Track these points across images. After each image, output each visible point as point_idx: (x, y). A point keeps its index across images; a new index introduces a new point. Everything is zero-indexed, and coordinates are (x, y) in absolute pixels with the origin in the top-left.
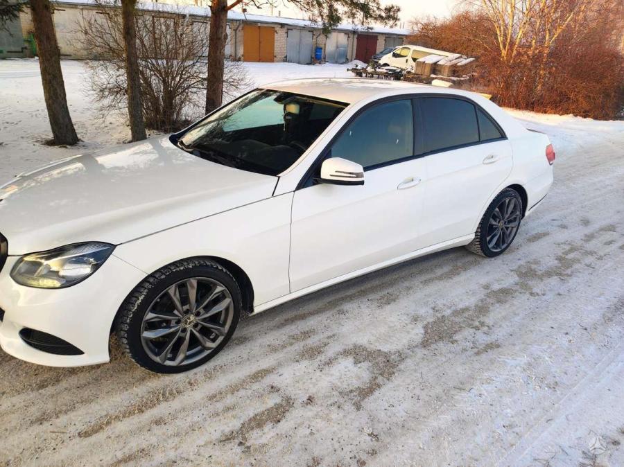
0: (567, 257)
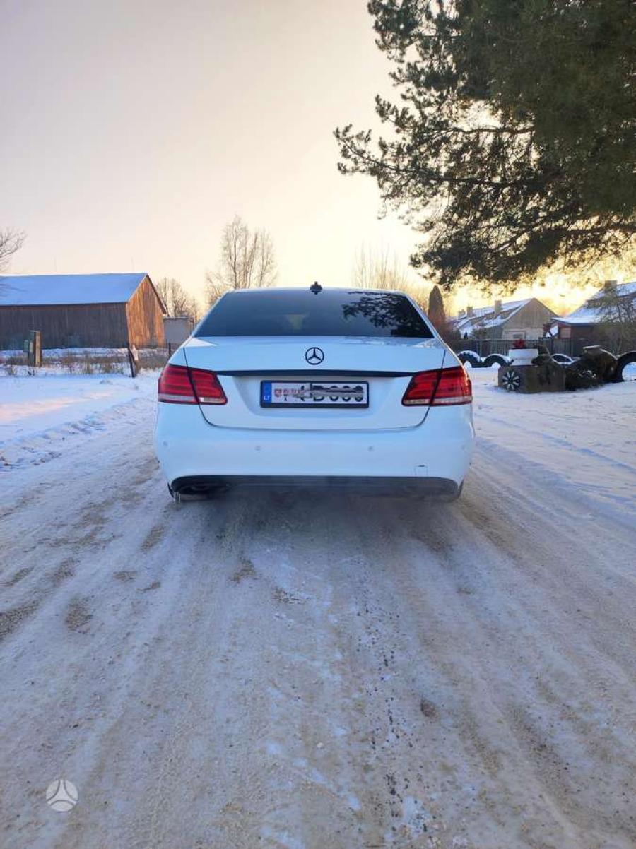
0: (95, 526)
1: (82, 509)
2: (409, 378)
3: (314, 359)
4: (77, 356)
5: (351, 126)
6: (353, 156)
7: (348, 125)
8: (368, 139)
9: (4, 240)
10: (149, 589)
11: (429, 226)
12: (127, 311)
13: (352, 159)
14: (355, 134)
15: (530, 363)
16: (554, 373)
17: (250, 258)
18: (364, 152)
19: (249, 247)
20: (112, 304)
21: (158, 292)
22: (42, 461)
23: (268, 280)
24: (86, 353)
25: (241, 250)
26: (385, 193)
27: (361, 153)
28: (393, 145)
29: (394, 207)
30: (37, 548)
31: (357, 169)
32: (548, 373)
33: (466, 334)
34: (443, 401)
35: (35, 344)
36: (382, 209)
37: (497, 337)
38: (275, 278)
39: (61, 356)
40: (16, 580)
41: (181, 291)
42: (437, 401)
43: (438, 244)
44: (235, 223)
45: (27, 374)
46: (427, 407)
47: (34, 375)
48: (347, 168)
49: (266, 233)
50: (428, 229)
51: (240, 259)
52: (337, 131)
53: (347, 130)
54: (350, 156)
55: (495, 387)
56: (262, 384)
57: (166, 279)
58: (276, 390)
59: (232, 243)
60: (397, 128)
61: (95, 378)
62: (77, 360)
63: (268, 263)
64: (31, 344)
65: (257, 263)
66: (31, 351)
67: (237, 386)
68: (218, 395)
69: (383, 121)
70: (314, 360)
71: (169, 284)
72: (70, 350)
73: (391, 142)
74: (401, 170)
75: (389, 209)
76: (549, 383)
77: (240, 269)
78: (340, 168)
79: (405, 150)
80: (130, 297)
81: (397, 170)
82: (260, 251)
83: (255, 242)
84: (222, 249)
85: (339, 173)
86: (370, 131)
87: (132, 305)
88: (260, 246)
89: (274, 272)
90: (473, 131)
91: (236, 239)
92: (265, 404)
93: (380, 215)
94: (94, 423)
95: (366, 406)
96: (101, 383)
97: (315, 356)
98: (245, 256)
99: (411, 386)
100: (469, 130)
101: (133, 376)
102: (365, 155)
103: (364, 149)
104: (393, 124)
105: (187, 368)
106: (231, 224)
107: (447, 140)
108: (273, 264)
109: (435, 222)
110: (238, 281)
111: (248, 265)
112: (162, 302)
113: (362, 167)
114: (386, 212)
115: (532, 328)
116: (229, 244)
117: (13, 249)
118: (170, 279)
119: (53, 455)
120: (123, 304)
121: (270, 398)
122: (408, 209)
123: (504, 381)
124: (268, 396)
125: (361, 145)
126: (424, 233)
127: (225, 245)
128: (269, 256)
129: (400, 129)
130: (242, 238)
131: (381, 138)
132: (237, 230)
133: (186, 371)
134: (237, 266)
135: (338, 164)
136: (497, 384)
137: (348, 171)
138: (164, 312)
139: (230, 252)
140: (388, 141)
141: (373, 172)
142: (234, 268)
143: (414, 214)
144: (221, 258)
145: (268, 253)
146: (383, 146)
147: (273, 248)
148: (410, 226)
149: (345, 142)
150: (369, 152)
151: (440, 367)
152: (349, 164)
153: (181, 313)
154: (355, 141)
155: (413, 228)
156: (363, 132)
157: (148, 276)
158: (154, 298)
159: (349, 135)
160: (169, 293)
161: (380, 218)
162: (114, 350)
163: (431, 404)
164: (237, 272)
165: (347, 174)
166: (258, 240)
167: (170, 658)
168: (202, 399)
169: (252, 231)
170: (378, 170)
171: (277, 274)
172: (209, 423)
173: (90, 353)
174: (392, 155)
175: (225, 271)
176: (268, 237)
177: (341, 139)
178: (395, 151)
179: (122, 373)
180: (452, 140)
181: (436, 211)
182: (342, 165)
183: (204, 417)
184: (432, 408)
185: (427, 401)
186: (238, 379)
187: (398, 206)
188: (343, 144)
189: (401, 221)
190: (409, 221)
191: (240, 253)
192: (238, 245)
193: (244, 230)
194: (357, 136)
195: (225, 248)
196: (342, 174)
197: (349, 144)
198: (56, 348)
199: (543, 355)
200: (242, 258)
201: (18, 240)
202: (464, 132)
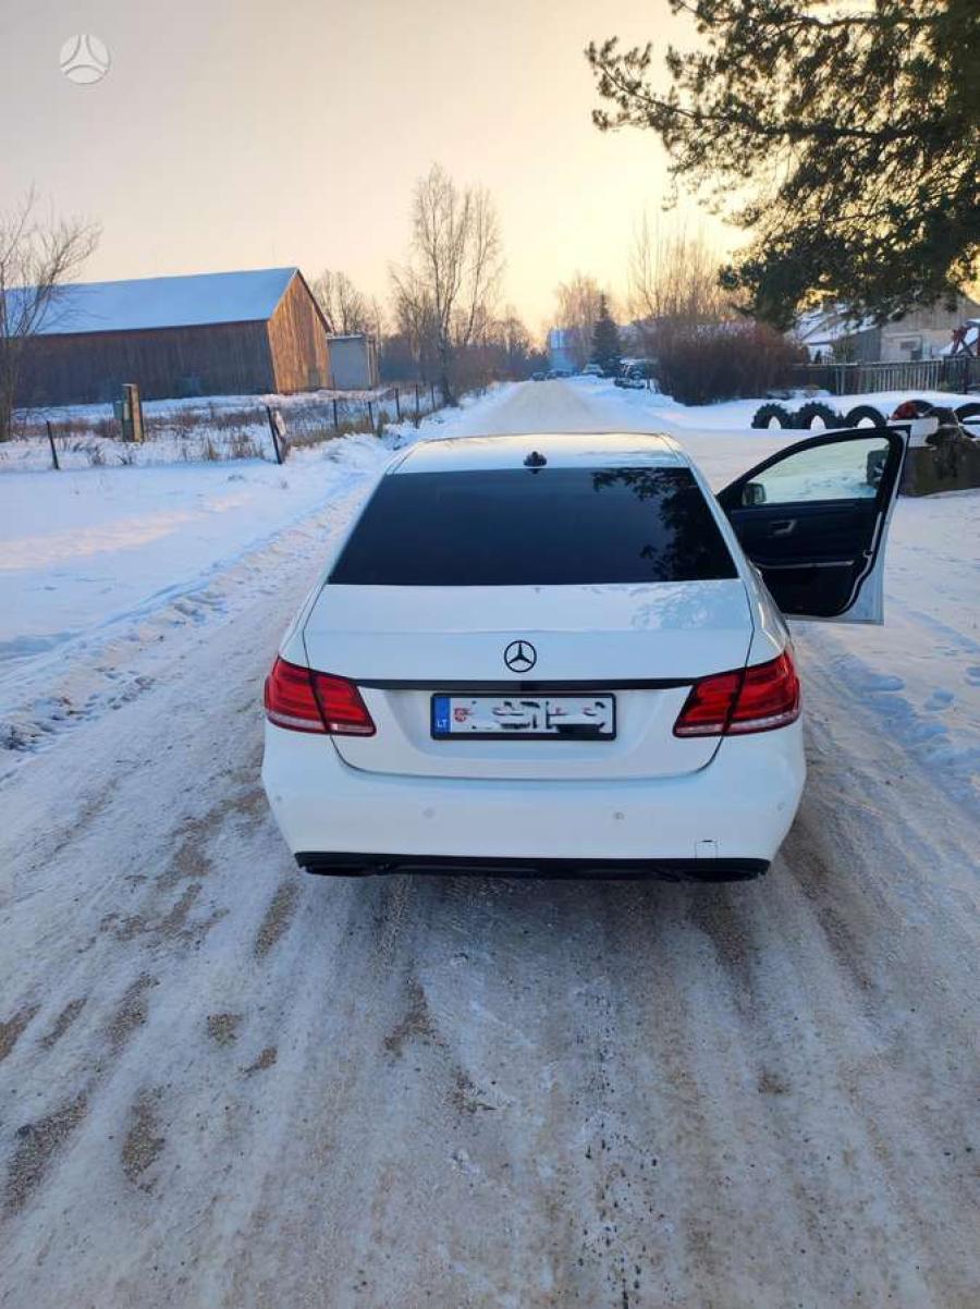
0: (189, 882)
1: (176, 833)
2: (685, 692)
3: (520, 661)
4: (196, 412)
5: (615, 40)
6: (620, 94)
7: (610, 39)
8: (646, 60)
9: (70, 237)
10: (257, 1067)
11: (751, 217)
12: (270, 333)
13: (618, 100)
14: (624, 53)
15: (924, 444)
16: (964, 458)
17: (459, 238)
18: (639, 85)
19: (457, 219)
20: (247, 323)
21: (316, 295)
22: (125, 699)
23: (487, 274)
24: (211, 406)
25: (444, 224)
26: (676, 163)
27: (633, 88)
28: (691, 59)
29: (691, 187)
30: (99, 940)
31: (627, 116)
32: (954, 458)
33: (819, 353)
34: (745, 725)
35: (131, 405)
36: (670, 193)
37: (871, 360)
38: (500, 269)
39: (174, 413)
40: (58, 1033)
41: (353, 291)
42: (735, 726)
43: (767, 246)
44: (435, 178)
45: (121, 462)
46: (719, 738)
47: (131, 463)
48: (609, 118)
49: (484, 193)
50: (749, 223)
51: (443, 240)
52: (592, 50)
53: (608, 48)
54: (614, 94)
55: (862, 484)
56: (433, 700)
57: (328, 273)
58: (456, 710)
59: (429, 214)
60: (701, 21)
61: (222, 466)
62: (196, 420)
63: (488, 245)
64: (126, 406)
65: (470, 247)
66: (127, 417)
67: (391, 705)
68: (362, 723)
69: (674, 12)
70: (520, 665)
71: (334, 282)
72: (186, 402)
73: (689, 52)
74: (704, 117)
75: (683, 191)
76: (955, 476)
77: (444, 258)
78: (596, 120)
79: (713, 66)
80: (271, 309)
81: (697, 116)
82: (475, 226)
83: (467, 209)
84: (413, 224)
85: (595, 128)
86: (649, 46)
87: (277, 323)
88: (475, 216)
89: (499, 259)
90: (836, 23)
91: (436, 204)
92: (440, 734)
93: (667, 204)
94: (209, 595)
95: (611, 737)
96: (231, 478)
97: (521, 657)
98: (450, 234)
99: (691, 703)
100: (830, 22)
101: (280, 461)
102: (640, 92)
103: (637, 79)
104: (693, 15)
105: (309, 670)
106: (427, 179)
107: (788, 42)
108: (497, 245)
109: (763, 208)
110: (440, 276)
111: (456, 248)
112: (323, 311)
113: (635, 114)
114: (676, 198)
115: (934, 329)
116: (424, 216)
117: (85, 252)
118: (334, 271)
119: (144, 684)
120: (262, 323)
121: (448, 724)
122: (716, 186)
123: (876, 475)
124: (444, 721)
125: (634, 74)
126: (744, 228)
127: (419, 217)
128: (490, 232)
129: (705, 24)
130: (444, 204)
131: (670, 49)
132: (437, 190)
133: (307, 675)
134: (437, 252)
135: (594, 113)
136: (865, 480)
137: (611, 125)
138: (327, 329)
139: (427, 230)
140: (682, 52)
141: (654, 122)
142: (434, 256)
143: (728, 195)
144: (412, 240)
145: (488, 228)
146: (674, 63)
147: (496, 218)
148: (719, 216)
149: (604, 68)
150: (648, 85)
151: (742, 665)
152: (612, 108)
153: (356, 325)
154: (622, 66)
155: (724, 220)
156: (636, 50)
157: (299, 272)
158: (310, 309)
159: (611, 56)
160: (335, 295)
161: (666, 209)
162: (253, 397)
163: (725, 733)
164: (440, 262)
165: (610, 130)
166: (470, 206)
167: (272, 1275)
168: (335, 727)
169: (459, 189)
170: (663, 119)
171: (505, 262)
172: (349, 765)
173: (218, 406)
174: (691, 79)
175: (419, 263)
176: (487, 200)
177: (598, 64)
178: (696, 70)
179: (263, 458)
180: (798, 40)
181: (764, 190)
182: (600, 113)
183: (340, 756)
184: (726, 739)
185: (718, 727)
186: (391, 693)
187: (699, 185)
188: (601, 72)
189: (705, 209)
190: (717, 206)
191: (443, 228)
192: (438, 218)
193: (448, 187)
194: (627, 58)
195: (418, 222)
196: (601, 129)
197: (612, 73)
198: (167, 397)
199: (947, 426)
200: (446, 237)
201: (92, 236)
202: (821, 26)
